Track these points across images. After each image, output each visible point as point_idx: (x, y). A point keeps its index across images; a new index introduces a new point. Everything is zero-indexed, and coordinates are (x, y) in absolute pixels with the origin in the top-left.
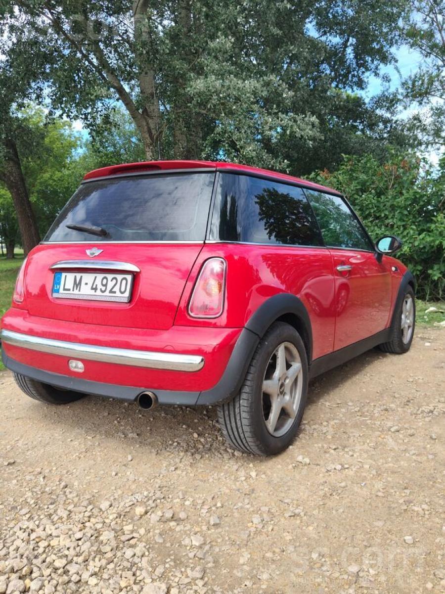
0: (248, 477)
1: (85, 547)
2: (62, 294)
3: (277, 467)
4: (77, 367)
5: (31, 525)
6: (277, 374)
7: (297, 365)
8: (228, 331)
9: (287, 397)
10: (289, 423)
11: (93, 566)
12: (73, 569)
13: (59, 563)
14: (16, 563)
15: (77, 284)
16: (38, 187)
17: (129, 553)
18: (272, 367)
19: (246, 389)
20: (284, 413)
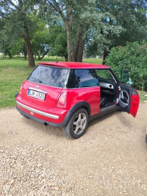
0: (68, 144)
1: (29, 155)
2: (30, 95)
3: (76, 142)
4: (32, 113)
5: (18, 149)
6: (78, 120)
7: (85, 118)
8: (65, 111)
9: (81, 126)
10: (81, 132)
11: (29, 159)
12: (25, 159)
13: (23, 158)
14: (14, 157)
15: (33, 93)
16: (35, 37)
17: (37, 157)
18: (77, 119)
19: (69, 124)
20: (80, 129)
